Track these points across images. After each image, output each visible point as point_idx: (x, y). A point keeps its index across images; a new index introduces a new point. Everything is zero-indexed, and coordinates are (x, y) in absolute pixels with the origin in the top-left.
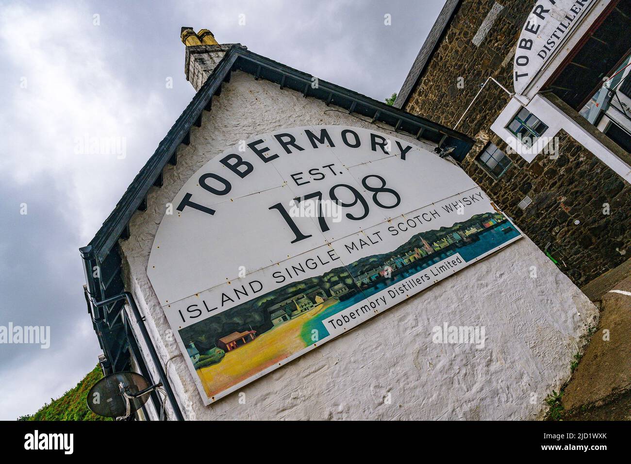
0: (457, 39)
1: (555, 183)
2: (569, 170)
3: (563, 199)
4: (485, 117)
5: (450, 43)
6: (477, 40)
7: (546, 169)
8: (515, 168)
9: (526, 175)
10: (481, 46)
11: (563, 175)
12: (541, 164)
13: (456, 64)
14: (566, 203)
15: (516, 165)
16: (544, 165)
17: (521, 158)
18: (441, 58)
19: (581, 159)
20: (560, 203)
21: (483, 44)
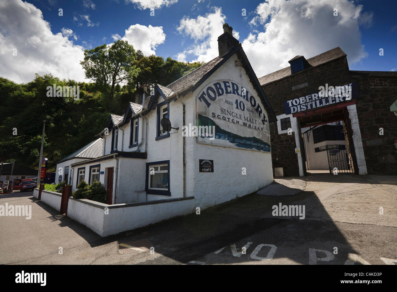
0: (289, 83)
1: (280, 145)
2: (286, 144)
3: (279, 151)
4: (277, 112)
5: (286, 82)
6: (293, 88)
7: (281, 139)
8: (274, 132)
9: (275, 137)
10: (293, 91)
11: (284, 144)
12: (281, 137)
13: (282, 90)
14: (279, 152)
15: (275, 132)
16: (282, 138)
17: (278, 131)
18: (280, 84)
19: (292, 144)
20: (277, 151)
21: (294, 91)
